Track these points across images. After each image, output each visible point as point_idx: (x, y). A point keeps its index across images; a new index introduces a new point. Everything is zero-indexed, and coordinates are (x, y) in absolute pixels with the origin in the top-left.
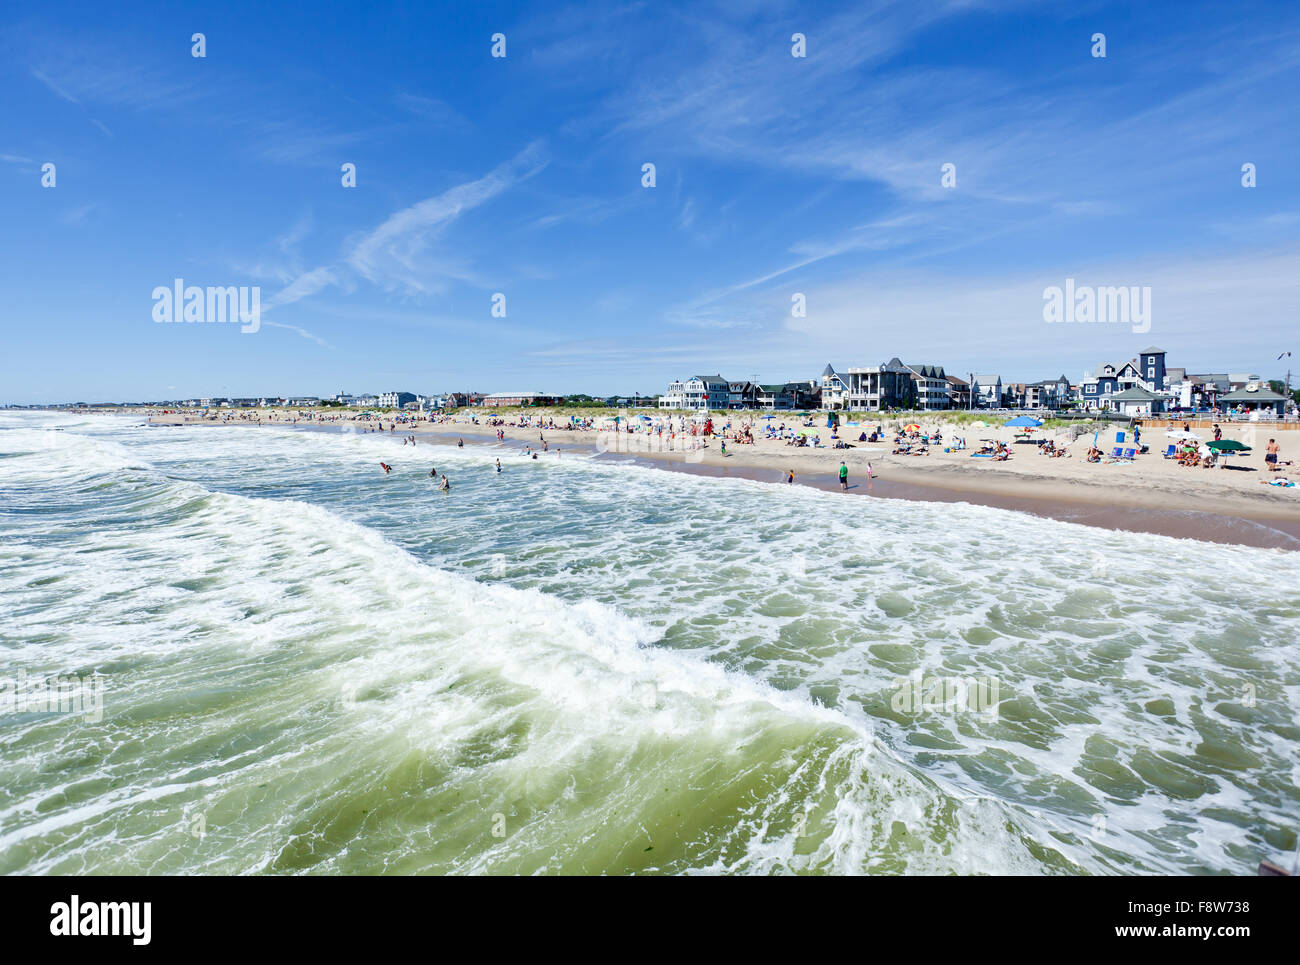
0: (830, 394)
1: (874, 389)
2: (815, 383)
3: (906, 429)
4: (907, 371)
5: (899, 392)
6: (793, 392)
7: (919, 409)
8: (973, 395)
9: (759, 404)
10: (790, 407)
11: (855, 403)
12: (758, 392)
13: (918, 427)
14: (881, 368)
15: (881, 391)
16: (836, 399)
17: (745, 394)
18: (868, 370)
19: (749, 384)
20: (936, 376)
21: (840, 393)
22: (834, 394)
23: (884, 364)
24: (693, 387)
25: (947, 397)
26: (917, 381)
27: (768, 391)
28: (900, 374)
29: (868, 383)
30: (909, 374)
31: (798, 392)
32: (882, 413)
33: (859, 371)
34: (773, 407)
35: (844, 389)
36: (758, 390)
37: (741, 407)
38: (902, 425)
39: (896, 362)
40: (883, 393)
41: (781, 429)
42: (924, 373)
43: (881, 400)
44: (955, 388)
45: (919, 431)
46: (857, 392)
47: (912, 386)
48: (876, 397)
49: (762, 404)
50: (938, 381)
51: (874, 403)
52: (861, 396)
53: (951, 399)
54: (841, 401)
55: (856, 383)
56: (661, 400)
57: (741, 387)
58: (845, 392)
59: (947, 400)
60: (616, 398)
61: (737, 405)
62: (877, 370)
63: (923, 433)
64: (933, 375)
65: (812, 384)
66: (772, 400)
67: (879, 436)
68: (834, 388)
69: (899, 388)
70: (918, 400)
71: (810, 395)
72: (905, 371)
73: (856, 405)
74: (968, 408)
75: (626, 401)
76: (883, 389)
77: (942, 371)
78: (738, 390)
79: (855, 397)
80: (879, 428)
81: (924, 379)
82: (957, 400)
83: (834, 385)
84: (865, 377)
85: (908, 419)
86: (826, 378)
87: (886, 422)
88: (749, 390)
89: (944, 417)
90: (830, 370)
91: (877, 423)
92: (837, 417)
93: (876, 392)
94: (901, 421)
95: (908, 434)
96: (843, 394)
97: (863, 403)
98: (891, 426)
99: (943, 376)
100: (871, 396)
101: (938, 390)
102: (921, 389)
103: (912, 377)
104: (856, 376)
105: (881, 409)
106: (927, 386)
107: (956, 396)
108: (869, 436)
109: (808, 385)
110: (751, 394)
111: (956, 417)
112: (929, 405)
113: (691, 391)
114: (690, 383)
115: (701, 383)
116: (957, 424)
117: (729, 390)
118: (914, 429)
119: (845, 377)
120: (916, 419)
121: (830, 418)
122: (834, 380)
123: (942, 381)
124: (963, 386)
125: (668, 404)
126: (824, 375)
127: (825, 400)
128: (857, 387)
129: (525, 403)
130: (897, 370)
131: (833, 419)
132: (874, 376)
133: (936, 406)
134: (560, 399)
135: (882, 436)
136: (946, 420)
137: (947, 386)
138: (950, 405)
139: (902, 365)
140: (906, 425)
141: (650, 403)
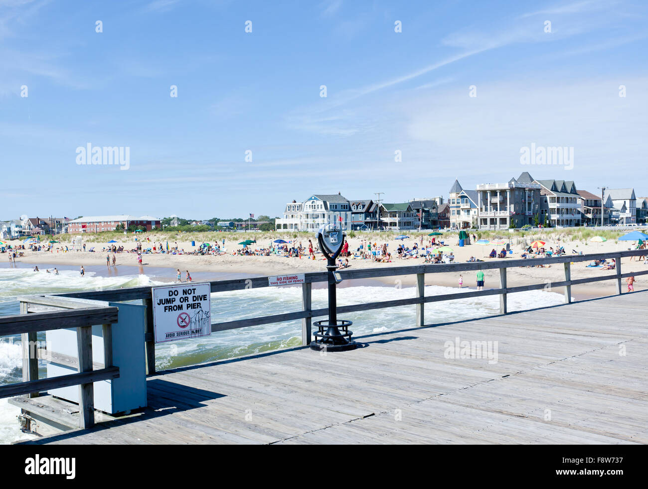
0: (459, 213)
1: (503, 208)
2: (441, 200)
3: (532, 245)
4: (537, 187)
5: (529, 209)
6: (418, 211)
7: (550, 226)
8: (605, 211)
9: (382, 224)
10: (416, 227)
11: (484, 221)
12: (382, 211)
13: (544, 244)
14: (510, 183)
15: (511, 208)
16: (464, 217)
17: (367, 213)
18: (497, 187)
19: (372, 203)
20: (567, 191)
21: (468, 211)
22: (462, 212)
23: (513, 179)
24: (314, 207)
25: (579, 212)
26: (548, 197)
27: (391, 210)
28: (530, 190)
29: (497, 200)
30: (539, 190)
31: (423, 211)
32: (511, 231)
33: (487, 187)
34: (397, 227)
35: (472, 206)
36: (381, 209)
37: (364, 228)
38: (529, 242)
39: (527, 176)
40: (512, 210)
41: (415, 248)
42: (554, 189)
43: (511, 218)
44: (587, 203)
45: (544, 247)
46: (486, 210)
47: (543, 202)
48: (506, 214)
49: (386, 224)
50: (569, 196)
51: (503, 221)
52: (490, 214)
53: (583, 215)
54: (469, 219)
55: (485, 200)
56: (277, 222)
57: (364, 206)
58: (473, 210)
59: (579, 217)
60: (216, 221)
61: (360, 226)
62: (506, 186)
63: (548, 250)
64: (564, 190)
65: (438, 201)
66: (396, 220)
67: (508, 252)
68: (463, 206)
69: (530, 204)
70: (548, 218)
71: (437, 214)
72: (534, 187)
73: (486, 223)
74: (600, 224)
75: (227, 223)
76: (512, 206)
77: (573, 185)
78: (360, 210)
79: (484, 215)
80: (508, 246)
81: (555, 195)
82: (590, 216)
83: (463, 202)
84: (494, 193)
85: (535, 237)
86: (454, 196)
87: (514, 240)
88: (371, 210)
89: (569, 233)
90: (458, 187)
91: (507, 241)
92: (467, 236)
93: (505, 209)
94: (528, 238)
95: (535, 250)
96: (472, 212)
97: (493, 221)
98: (519, 243)
99: (574, 191)
100: (500, 214)
101: (570, 205)
102: (552, 205)
103: (542, 193)
104: (484, 193)
105: (511, 227)
106: (558, 202)
107: (588, 211)
108: (499, 252)
109: (434, 202)
110: (375, 213)
111: (580, 234)
112: (559, 222)
113: (310, 211)
114: (310, 203)
115: (321, 203)
116: (581, 240)
117: (350, 210)
118: (540, 245)
119: (473, 193)
120: (543, 236)
121: (461, 237)
122: (462, 197)
123: (573, 196)
124: (596, 201)
125: (285, 226)
126: (451, 192)
127: (454, 219)
128: (486, 204)
129: (120, 228)
130: (527, 185)
131: (464, 238)
132: (503, 192)
133: (569, 223)
134: (157, 223)
135: (511, 253)
136: (571, 237)
137: (579, 201)
138: (583, 221)
139: (532, 180)
140: (533, 241)
141: (255, 226)
